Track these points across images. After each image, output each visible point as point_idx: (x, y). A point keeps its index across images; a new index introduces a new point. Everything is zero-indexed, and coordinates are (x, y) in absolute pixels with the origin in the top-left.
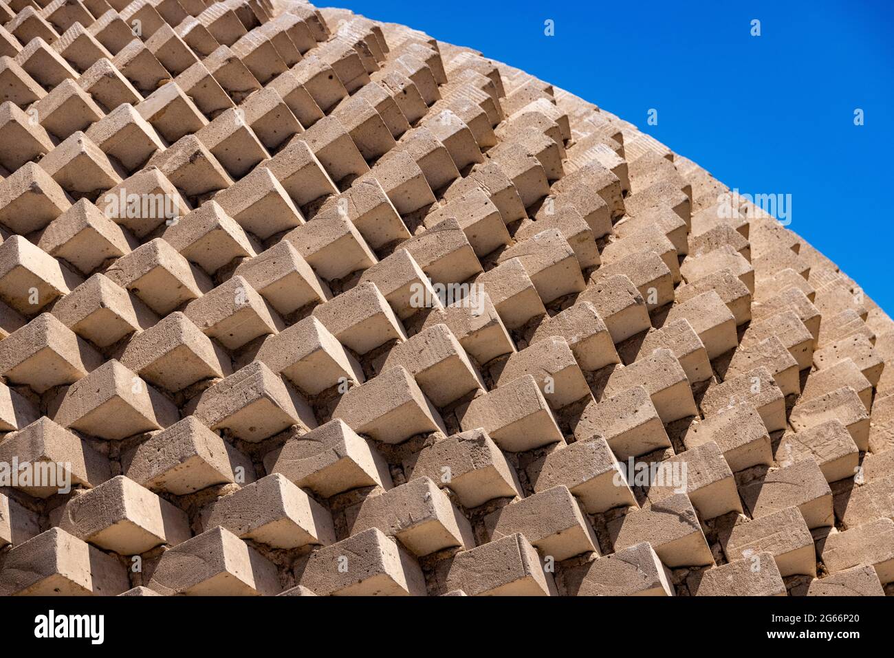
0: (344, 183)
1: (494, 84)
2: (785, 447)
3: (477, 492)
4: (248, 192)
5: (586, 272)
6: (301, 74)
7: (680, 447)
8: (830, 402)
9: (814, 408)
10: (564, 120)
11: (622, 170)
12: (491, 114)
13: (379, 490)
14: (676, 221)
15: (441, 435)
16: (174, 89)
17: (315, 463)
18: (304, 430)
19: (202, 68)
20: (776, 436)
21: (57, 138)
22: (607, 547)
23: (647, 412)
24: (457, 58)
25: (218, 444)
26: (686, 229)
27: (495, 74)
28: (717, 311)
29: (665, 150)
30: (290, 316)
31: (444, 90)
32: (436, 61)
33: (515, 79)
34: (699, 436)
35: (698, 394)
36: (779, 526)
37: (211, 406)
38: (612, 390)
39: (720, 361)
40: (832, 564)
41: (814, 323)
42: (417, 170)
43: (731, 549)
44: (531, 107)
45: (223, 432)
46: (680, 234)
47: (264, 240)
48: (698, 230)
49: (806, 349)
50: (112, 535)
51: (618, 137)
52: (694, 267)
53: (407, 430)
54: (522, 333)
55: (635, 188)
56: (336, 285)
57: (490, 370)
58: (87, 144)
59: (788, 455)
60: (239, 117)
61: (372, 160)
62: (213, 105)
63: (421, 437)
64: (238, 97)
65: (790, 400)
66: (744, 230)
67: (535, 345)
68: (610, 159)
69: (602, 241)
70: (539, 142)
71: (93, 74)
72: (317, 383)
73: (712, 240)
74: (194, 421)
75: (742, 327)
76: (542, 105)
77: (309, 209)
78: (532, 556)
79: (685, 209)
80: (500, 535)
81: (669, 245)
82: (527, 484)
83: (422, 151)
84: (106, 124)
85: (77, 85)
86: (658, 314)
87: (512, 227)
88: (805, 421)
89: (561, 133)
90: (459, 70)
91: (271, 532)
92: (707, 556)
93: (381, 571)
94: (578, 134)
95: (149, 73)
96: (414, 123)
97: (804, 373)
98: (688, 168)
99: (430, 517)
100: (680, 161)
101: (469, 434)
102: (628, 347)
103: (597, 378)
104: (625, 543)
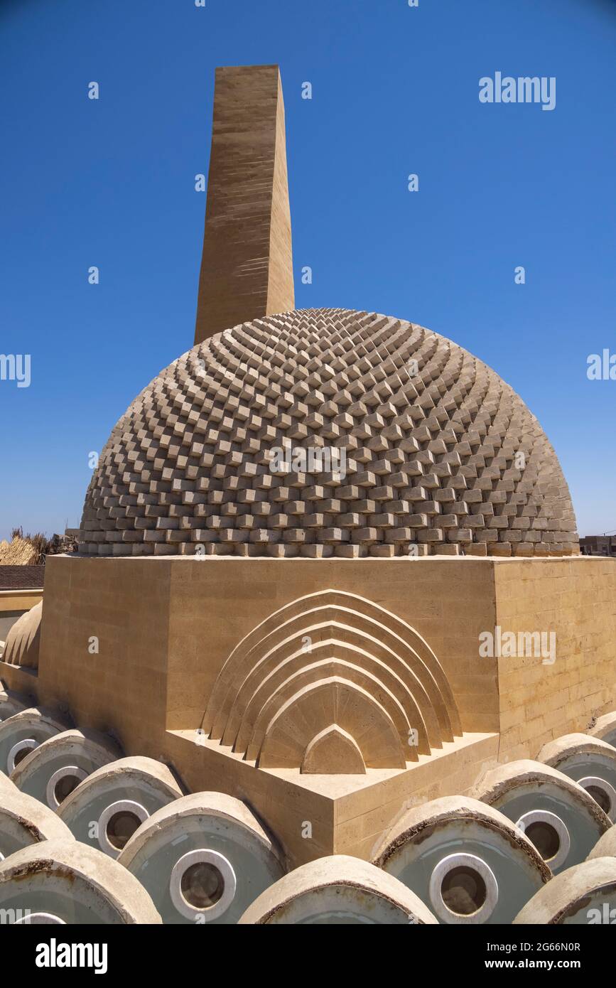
0: (391, 353)
1: (423, 332)
2: (481, 409)
3: (417, 417)
4: (372, 355)
5: (441, 372)
6: (383, 330)
7: (459, 408)
8: (490, 400)
9: (488, 401)
10: (437, 340)
11: (449, 350)
12: (422, 339)
13: (397, 416)
14: (460, 361)
15: (410, 405)
16: (357, 334)
17: (384, 411)
18: (382, 404)
19: (363, 329)
20: (479, 406)
21: (333, 344)
22: (443, 429)
23: (453, 401)
24: (415, 327)
25: (365, 406)
26: (462, 363)
27: (423, 330)
28: (468, 380)
29: (458, 346)
30: (380, 380)
31: (412, 334)
32: (411, 327)
33: (427, 331)
34: (463, 406)
35: (463, 398)
36: (479, 425)
37: (363, 399)
38: (445, 397)
39: (468, 391)
40: (490, 433)
41: (489, 383)
42: (406, 350)
43: (469, 429)
44: (431, 337)
45: (365, 404)
46: (461, 364)
47: (375, 365)
48: (464, 363)
49: (486, 388)
50: (343, 424)
51: (449, 343)
52: (464, 371)
53: (403, 404)
54: (427, 384)
55: (452, 354)
56: (389, 374)
57: (420, 392)
58: (339, 345)
59: (482, 411)
60: (370, 340)
61: (397, 348)
62: (365, 337)
63: (406, 405)
64: (370, 335)
65: (483, 399)
66: (475, 363)
67: (430, 387)
68: (447, 348)
69: (445, 365)
70: (432, 344)
71: (341, 330)
72: (385, 394)
73: (468, 365)
74: (360, 402)
75: (473, 384)
76: (433, 337)
77: (384, 358)
78: (427, 430)
79: (462, 359)
80: (421, 426)
81: (458, 366)
82: (427, 415)
83: (407, 347)
84: (343, 341)
85: (338, 333)
86: (456, 381)
87: (426, 362)
88: (486, 403)
89: (437, 343)
90: (416, 329)
91: (375, 424)
92: (464, 431)
93: (396, 432)
94: (440, 343)
95: (352, 330)
96: (406, 340)
97: (486, 393)
98: (463, 350)
99: (407, 422)
100: (461, 348)
101: (416, 405)
102: (449, 387)
103: (442, 394)
104: (447, 428)
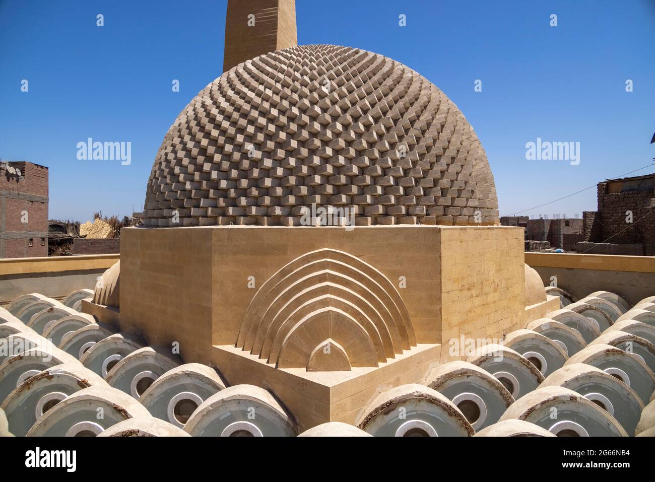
0: (370, 78)
1: (393, 63)
2: (434, 120)
3: (388, 126)
4: (356, 79)
5: (406, 93)
6: (364, 61)
7: (419, 120)
8: (442, 114)
9: (439, 115)
10: (404, 69)
11: (412, 77)
12: (393, 68)
13: (374, 125)
14: (420, 85)
15: (383, 117)
16: (345, 63)
17: (365, 121)
18: (363, 116)
19: (349, 60)
20: (433, 118)
21: (328, 71)
22: (407, 134)
23: (414, 114)
24: (388, 59)
25: (350, 117)
26: (421, 87)
27: (393, 62)
28: (426, 99)
29: (419, 74)
30: (361, 98)
31: (386, 64)
32: (385, 59)
33: (396, 63)
34: (421, 118)
35: (422, 112)
36: (432, 132)
37: (349, 112)
38: (409, 111)
39: (425, 107)
40: (440, 138)
41: (440, 101)
42: (381, 76)
43: (425, 135)
44: (399, 67)
45: (351, 116)
46: (420, 87)
47: (358, 87)
48: (423, 87)
49: (439, 105)
50: (335, 130)
51: (412, 72)
52: (422, 92)
53: (378, 116)
54: (396, 102)
55: (414, 80)
56: (368, 94)
57: (391, 107)
58: (332, 72)
59: (435, 122)
60: (354, 68)
61: (374, 75)
62: (351, 66)
63: (380, 117)
64: (354, 65)
65: (436, 113)
66: (430, 87)
67: (398, 104)
68: (411, 75)
69: (409, 88)
70: (400, 72)
71: (333, 61)
72: (365, 109)
73: (425, 88)
74: (347, 114)
75: (429, 102)
76: (401, 67)
77: (365, 82)
78: (396, 135)
79: (421, 83)
80: (391, 132)
81: (419, 89)
82: (395, 124)
83: (382, 74)
84: (335, 69)
85: (331, 63)
86: (417, 99)
87: (395, 86)
88: (438, 116)
89: (403, 71)
90: (388, 61)
91: (358, 131)
92: (422, 136)
93: (373, 137)
94: (406, 71)
95: (342, 61)
96: (381, 69)
97: (438, 109)
98: (422, 77)
99: (381, 129)
100: (421, 76)
101: (387, 117)
102: (412, 104)
103: (407, 109)
104: (410, 134)
